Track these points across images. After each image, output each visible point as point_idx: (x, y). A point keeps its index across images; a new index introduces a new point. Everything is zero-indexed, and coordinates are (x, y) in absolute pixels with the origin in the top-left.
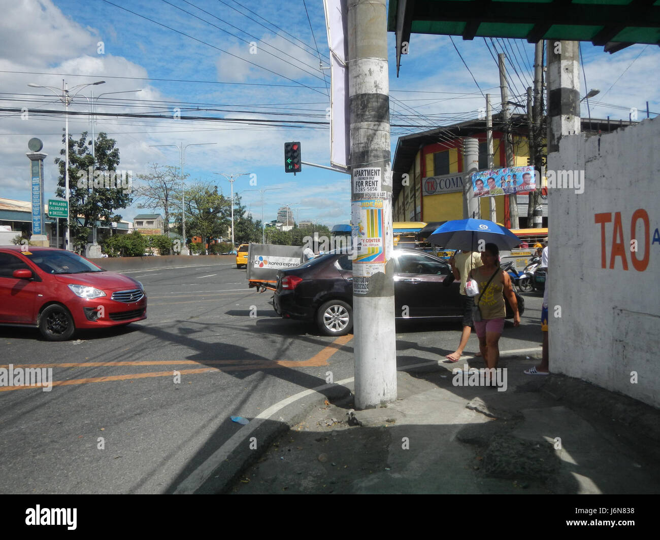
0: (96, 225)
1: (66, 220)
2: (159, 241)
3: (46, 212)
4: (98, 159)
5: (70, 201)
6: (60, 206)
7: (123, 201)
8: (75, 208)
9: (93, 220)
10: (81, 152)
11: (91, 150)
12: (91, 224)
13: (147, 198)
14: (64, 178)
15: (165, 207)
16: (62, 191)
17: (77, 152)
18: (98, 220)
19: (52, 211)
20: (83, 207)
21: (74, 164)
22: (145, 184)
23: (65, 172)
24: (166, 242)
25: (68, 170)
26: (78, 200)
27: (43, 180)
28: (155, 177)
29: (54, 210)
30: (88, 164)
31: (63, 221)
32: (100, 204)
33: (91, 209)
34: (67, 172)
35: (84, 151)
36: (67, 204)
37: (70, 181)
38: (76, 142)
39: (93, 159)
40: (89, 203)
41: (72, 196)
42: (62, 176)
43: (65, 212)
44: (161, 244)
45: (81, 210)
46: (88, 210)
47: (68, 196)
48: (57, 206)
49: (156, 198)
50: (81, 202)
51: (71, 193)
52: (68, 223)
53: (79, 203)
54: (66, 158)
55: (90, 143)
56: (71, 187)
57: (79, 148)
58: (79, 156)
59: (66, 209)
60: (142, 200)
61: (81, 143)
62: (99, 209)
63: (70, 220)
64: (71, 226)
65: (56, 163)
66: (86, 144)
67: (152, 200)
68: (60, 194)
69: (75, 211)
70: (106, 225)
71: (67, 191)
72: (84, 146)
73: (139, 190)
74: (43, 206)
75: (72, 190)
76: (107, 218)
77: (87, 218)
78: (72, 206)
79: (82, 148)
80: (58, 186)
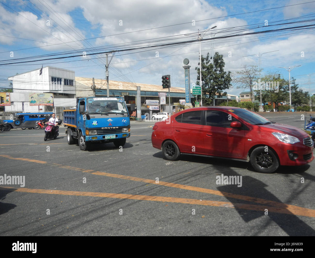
0: (214, 98)
1: (200, 96)
2: (247, 104)
3: (191, 92)
4: (215, 66)
5: (202, 87)
6: (198, 89)
7: (227, 85)
8: (204, 90)
9: (212, 95)
10: (207, 63)
11: (212, 62)
12: (212, 97)
13: (241, 83)
14: (200, 76)
15: (250, 87)
16: (199, 82)
17: (205, 63)
18: (215, 95)
19: (194, 92)
20: (208, 89)
21: (204, 69)
22: (240, 76)
23: (200, 73)
24: (251, 105)
25: (201, 72)
26: (206, 86)
27: (190, 78)
28: (245, 72)
29: (195, 92)
30: (210, 68)
31: (199, 96)
32: (216, 87)
33: (212, 90)
34: (201, 73)
35: (208, 62)
36: (201, 88)
37: (202, 78)
38: (205, 58)
39: (212, 66)
40: (211, 87)
41: (203, 84)
42: (199, 75)
43: (200, 92)
44: (248, 106)
45: (207, 91)
46: (210, 90)
47: (201, 84)
48: (196, 89)
49: (246, 83)
50: (207, 87)
51: (203, 83)
52: (201, 97)
53: (206, 87)
54: (200, 67)
55: (211, 58)
56: (202, 80)
57: (206, 61)
58: (206, 65)
59: (200, 91)
60: (239, 84)
61: (207, 58)
62: (215, 90)
63: (202, 95)
64: (203, 99)
65: (196, 70)
66: (209, 59)
67: (243, 84)
68: (198, 84)
69: (205, 92)
70: (220, 97)
71: (201, 82)
72: (208, 60)
73: (237, 79)
74: (190, 89)
75: (203, 82)
76: (220, 94)
77: (210, 95)
78: (203, 89)
79: (207, 61)
80: (197, 80)
